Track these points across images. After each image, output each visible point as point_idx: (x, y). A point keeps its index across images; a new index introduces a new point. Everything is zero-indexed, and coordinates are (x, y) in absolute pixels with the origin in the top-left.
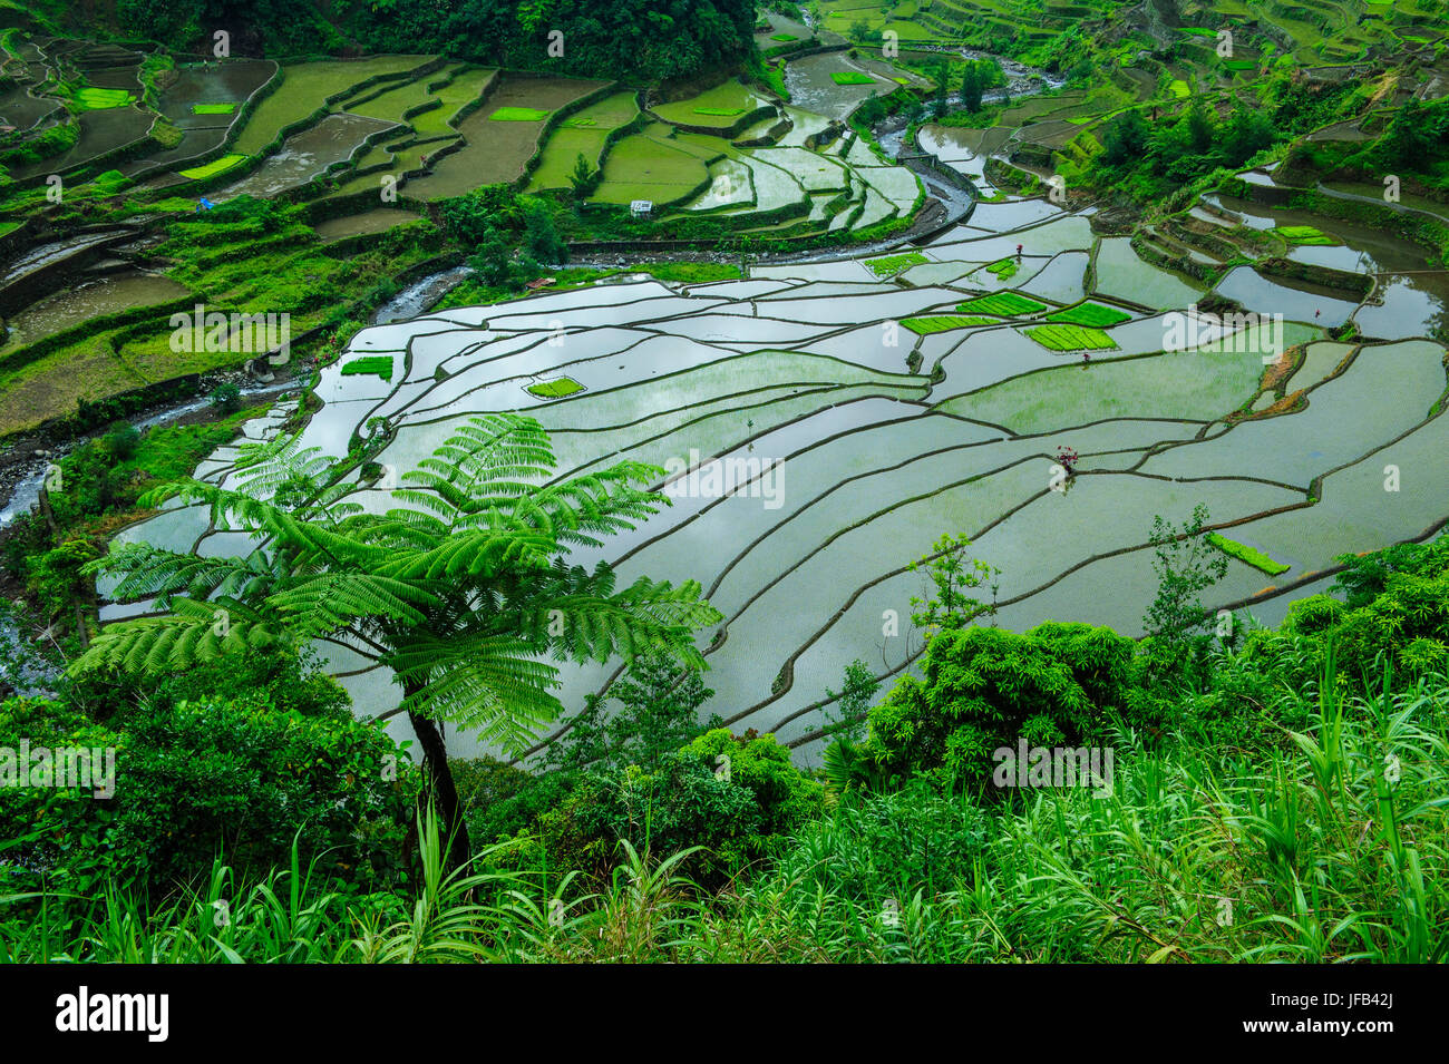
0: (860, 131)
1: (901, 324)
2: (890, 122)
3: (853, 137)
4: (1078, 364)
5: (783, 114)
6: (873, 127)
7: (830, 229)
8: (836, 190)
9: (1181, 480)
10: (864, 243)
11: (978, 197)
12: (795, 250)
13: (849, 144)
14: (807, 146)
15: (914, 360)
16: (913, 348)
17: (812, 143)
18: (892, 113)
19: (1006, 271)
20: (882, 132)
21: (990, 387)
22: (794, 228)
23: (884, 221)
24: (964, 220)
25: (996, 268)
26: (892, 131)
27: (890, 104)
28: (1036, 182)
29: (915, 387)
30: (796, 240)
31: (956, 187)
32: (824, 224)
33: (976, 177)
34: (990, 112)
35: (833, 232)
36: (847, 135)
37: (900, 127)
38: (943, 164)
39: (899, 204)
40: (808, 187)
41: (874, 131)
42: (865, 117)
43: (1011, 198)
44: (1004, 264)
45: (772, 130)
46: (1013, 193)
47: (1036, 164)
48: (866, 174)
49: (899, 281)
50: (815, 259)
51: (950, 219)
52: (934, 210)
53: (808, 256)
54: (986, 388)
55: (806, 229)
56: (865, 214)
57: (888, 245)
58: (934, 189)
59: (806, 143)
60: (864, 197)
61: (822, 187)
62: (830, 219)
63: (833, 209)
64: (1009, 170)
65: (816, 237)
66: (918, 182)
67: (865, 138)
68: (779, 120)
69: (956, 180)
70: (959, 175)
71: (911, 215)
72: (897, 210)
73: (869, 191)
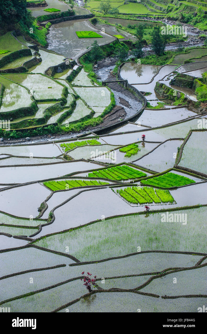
0: (85, 65)
1: (45, 185)
2: (107, 61)
3: (79, 69)
4: (141, 213)
5: (37, 54)
6: (96, 63)
7: (48, 124)
8: (56, 100)
9: (165, 297)
10: (68, 133)
11: (147, 106)
12: (22, 137)
13: (75, 74)
14: (46, 73)
15: (42, 208)
16: (44, 201)
17: (50, 72)
18: (109, 55)
19: (132, 152)
20: (101, 67)
21: (76, 228)
22: (22, 123)
23: (83, 119)
24: (133, 119)
25: (126, 149)
26: (107, 66)
27: (109, 50)
28: (183, 97)
29: (31, 228)
30: (22, 131)
31: (136, 99)
32: (42, 121)
33: (148, 94)
34: (168, 56)
35: (47, 126)
36: (75, 68)
37: (112, 64)
38: (130, 86)
39: (95, 109)
40: (37, 98)
41: (96, 66)
42: (91, 57)
43: (167, 107)
44: (131, 147)
45: (26, 64)
46: (170, 104)
47: (185, 86)
48: (80, 92)
49: (66, 157)
50: (33, 142)
51: (126, 118)
52: (118, 113)
53: (29, 140)
54: (73, 229)
55: (31, 123)
56: (73, 115)
57: (81, 134)
58: (123, 101)
59: (46, 72)
60: (74, 105)
61: (47, 98)
62: (47, 118)
63: (51, 111)
64: (168, 89)
65: (35, 129)
66: (113, 96)
67: (86, 70)
68: (33, 57)
69: (137, 95)
70: (138, 92)
71: (102, 116)
72: (93, 113)
73: (78, 102)
